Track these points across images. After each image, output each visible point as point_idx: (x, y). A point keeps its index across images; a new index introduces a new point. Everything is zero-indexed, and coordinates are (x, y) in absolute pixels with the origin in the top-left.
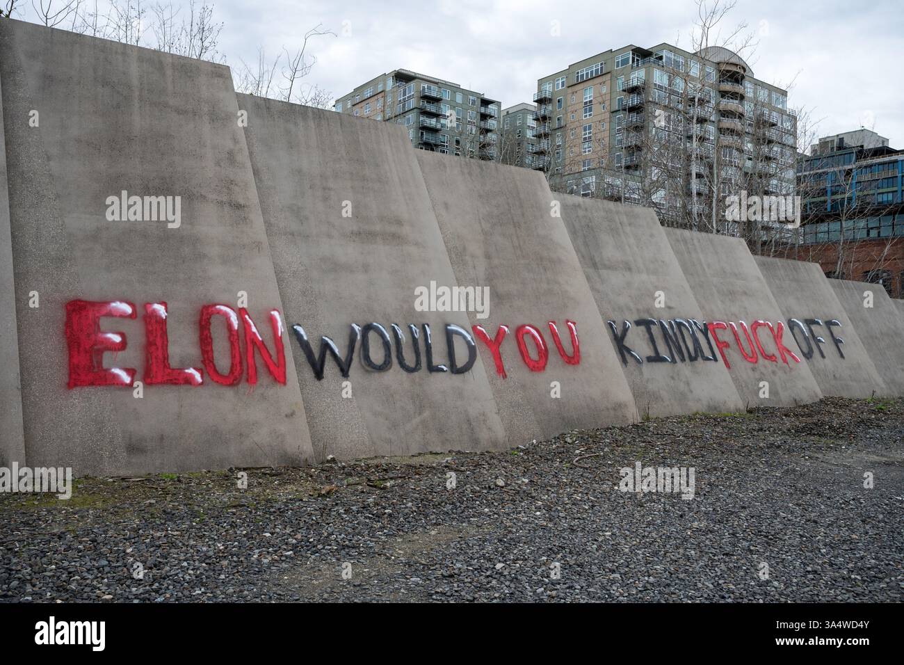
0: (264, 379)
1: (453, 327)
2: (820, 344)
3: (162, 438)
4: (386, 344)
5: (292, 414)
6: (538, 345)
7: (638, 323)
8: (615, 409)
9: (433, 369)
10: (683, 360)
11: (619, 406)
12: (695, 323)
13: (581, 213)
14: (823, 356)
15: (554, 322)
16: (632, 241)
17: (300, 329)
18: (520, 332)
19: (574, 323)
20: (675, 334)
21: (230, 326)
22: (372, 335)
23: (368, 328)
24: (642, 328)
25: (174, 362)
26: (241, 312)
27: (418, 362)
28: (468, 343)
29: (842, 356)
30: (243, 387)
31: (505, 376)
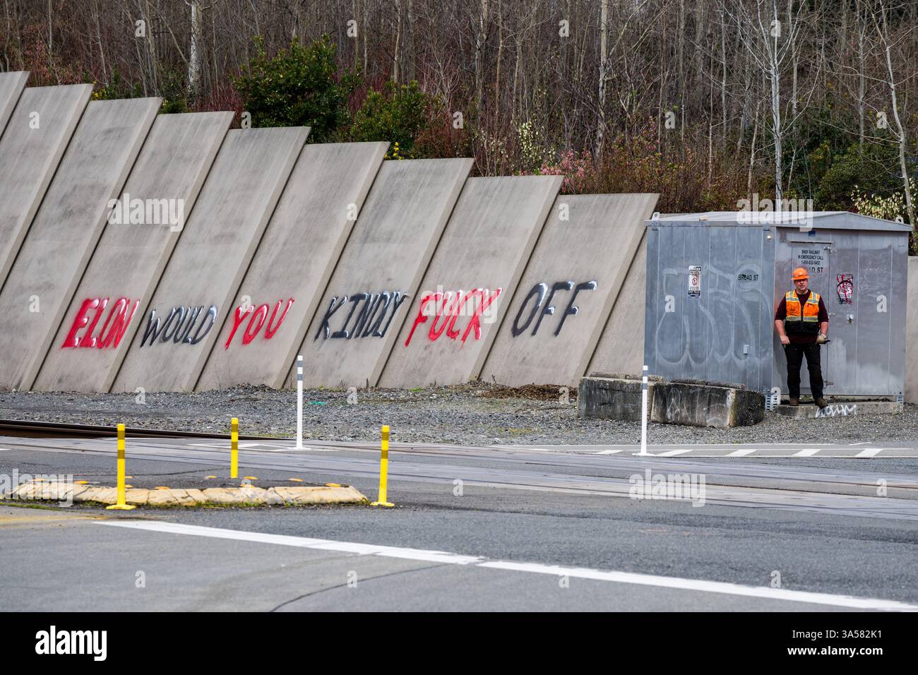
0: (111, 345)
1: (214, 309)
2: (546, 317)
3: (69, 375)
4: (178, 322)
5: (106, 367)
6: (260, 321)
7: (353, 298)
8: (263, 378)
9: (186, 341)
10: (357, 336)
11: (269, 376)
12: (397, 295)
13: (398, 179)
14: (534, 333)
15: (282, 301)
16: (416, 204)
17: (154, 312)
18: (259, 310)
19: (293, 301)
20: (372, 308)
21: (119, 312)
22: (178, 315)
23: (179, 310)
24: (353, 303)
25: (93, 334)
26: (128, 302)
27: (182, 336)
28: (212, 320)
29: (557, 333)
30: (103, 349)
31: (227, 348)
